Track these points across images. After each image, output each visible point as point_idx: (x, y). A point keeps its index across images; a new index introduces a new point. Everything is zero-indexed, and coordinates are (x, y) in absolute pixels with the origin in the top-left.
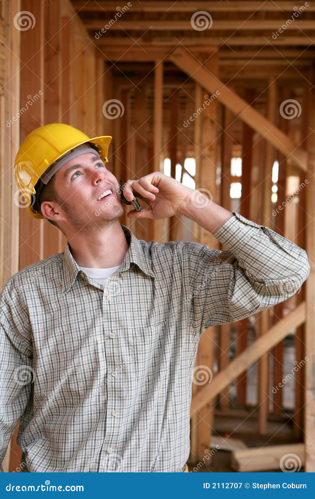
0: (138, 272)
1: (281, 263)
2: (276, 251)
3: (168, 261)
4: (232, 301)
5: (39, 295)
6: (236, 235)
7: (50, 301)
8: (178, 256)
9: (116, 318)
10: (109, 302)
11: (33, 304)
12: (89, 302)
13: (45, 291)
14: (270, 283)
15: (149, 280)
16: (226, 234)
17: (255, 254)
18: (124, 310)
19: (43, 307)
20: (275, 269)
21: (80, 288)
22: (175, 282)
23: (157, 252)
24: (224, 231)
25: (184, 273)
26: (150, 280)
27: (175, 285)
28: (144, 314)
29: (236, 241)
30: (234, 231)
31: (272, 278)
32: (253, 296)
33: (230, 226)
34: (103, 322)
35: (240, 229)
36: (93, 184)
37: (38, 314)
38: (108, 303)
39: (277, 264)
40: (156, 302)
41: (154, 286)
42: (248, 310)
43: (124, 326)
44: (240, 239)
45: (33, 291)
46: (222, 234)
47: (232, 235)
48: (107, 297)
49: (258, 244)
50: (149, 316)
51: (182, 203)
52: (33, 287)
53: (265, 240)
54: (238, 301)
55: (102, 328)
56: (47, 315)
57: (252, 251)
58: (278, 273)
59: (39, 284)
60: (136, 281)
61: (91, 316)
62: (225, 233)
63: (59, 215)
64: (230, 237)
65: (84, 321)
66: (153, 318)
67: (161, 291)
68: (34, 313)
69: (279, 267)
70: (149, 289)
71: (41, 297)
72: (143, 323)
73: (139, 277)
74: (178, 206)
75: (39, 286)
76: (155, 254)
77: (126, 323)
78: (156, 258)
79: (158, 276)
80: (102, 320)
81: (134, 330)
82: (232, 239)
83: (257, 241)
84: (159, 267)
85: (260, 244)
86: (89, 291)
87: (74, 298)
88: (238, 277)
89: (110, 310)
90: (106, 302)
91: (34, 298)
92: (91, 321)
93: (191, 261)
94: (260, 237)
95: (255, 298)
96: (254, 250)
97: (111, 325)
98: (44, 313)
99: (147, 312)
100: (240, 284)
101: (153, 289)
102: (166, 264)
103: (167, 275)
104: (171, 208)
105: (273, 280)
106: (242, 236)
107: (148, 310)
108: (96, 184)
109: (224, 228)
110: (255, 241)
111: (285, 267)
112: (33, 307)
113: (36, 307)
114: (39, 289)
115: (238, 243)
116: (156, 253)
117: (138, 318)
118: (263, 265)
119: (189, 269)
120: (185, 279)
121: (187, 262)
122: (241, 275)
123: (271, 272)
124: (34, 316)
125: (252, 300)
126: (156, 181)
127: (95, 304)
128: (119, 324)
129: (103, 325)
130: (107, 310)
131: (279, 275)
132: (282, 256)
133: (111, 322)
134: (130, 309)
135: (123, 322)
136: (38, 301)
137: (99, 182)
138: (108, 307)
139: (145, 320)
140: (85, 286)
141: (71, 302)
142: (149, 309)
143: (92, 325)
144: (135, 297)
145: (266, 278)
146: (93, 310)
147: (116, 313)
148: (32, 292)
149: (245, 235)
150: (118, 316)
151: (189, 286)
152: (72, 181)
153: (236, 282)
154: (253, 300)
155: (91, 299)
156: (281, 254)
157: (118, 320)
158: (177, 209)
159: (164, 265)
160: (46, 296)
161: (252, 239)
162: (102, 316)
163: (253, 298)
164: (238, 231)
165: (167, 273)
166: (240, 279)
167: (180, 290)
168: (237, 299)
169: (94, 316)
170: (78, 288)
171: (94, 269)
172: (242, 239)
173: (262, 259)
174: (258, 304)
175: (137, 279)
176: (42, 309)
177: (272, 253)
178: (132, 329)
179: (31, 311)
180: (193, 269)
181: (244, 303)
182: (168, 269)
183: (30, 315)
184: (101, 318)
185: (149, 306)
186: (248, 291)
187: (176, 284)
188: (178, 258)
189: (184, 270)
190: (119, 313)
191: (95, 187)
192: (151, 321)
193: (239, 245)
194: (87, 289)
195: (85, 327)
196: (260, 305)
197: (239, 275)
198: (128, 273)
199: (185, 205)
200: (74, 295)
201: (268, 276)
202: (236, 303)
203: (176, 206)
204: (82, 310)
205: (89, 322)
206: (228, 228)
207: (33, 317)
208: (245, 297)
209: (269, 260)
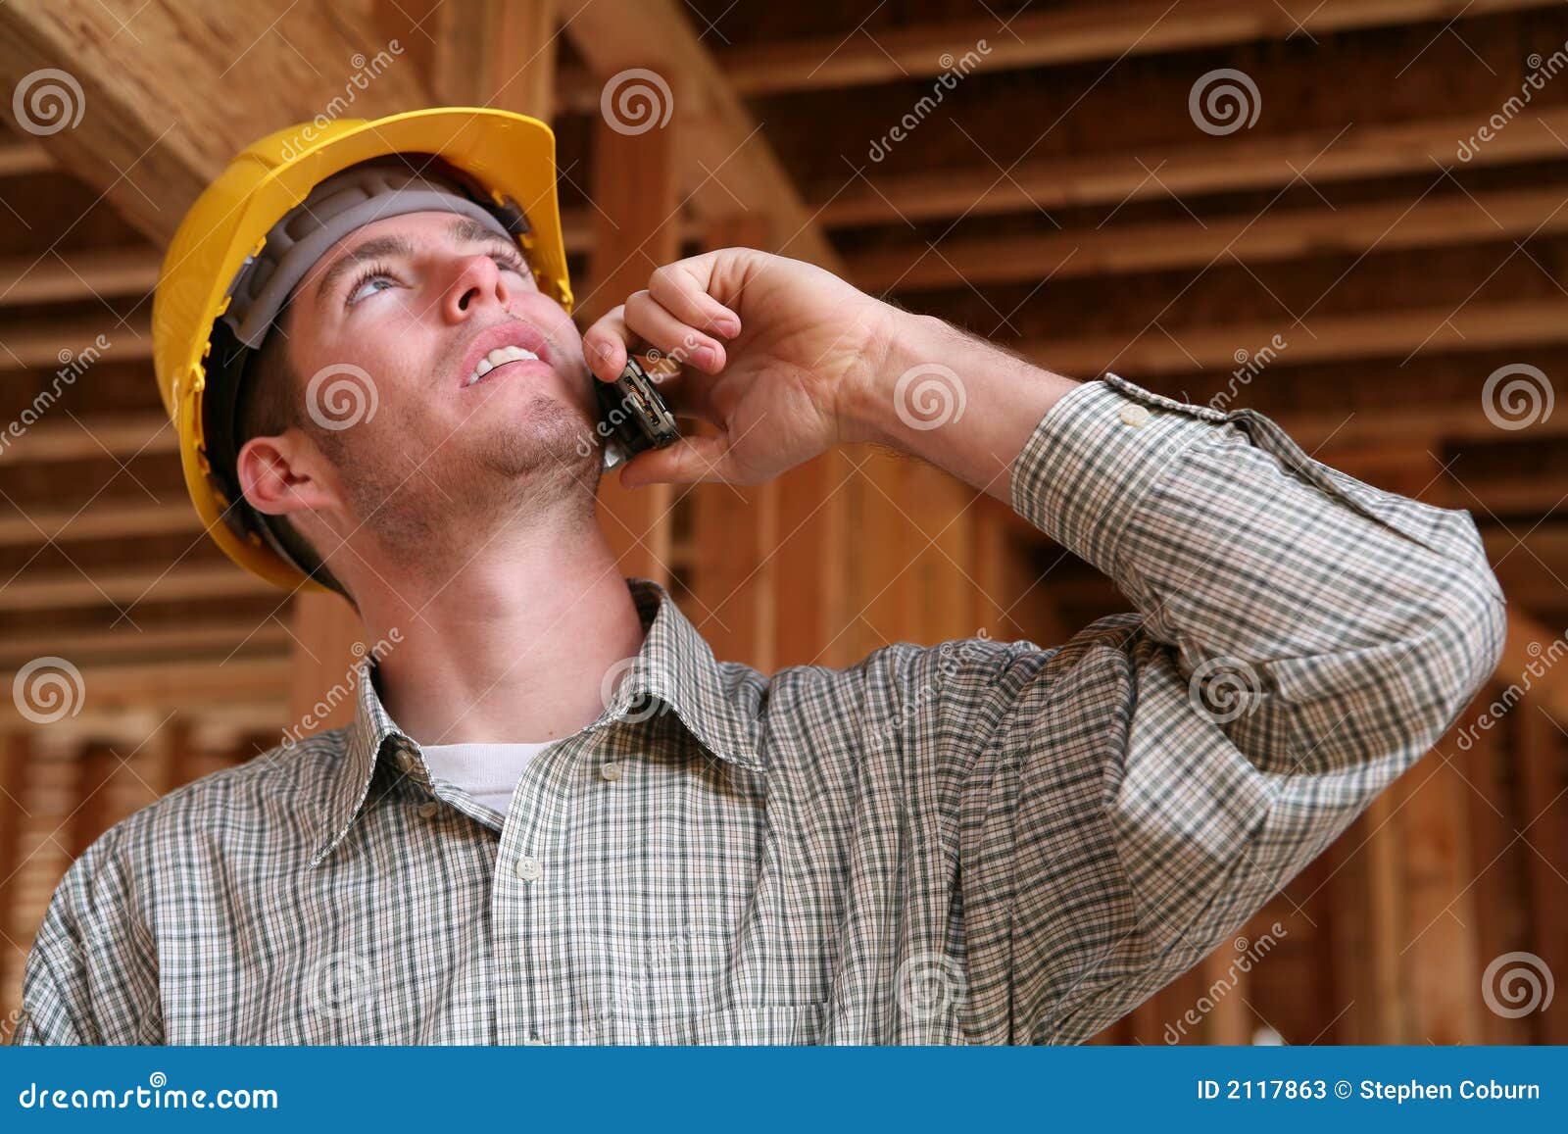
0: (689, 763)
1: (1345, 566)
2: (1313, 511)
3: (839, 716)
4: (1124, 807)
5: (217, 886)
6: (1109, 460)
7: (259, 903)
8: (887, 688)
9: (556, 963)
10: (527, 886)
11: (181, 926)
12: (434, 895)
13: (245, 862)
14: (1299, 673)
15: (743, 803)
16: (1059, 461)
17: (1211, 537)
18: (601, 926)
19: (229, 939)
20: (1317, 601)
21: (400, 833)
22: (866, 800)
23: (795, 686)
24: (1051, 450)
25: (913, 756)
26: (748, 800)
27: (868, 813)
28: (706, 949)
29: (1113, 490)
30: (1097, 442)
31: (1309, 645)
32: (1230, 771)
33: (1073, 418)
34: (490, 986)
35: (1127, 428)
36: (447, 319)
37: (203, 970)
38: (521, 893)
39: (1322, 570)
40: (767, 890)
41: (762, 825)
42: (1211, 858)
43: (598, 1003)
44: (1131, 476)
45: (190, 866)
46: (1042, 464)
47: (1089, 464)
48: (521, 865)
49: (1220, 489)
50: (729, 959)
51: (853, 367)
52: (194, 849)
53: (1253, 467)
54: (1155, 806)
55: (484, 1016)
56: (242, 974)
57: (1194, 522)
58: (1337, 618)
59: (222, 835)
60: (670, 795)
61: (438, 960)
62: (1054, 457)
63: (309, 485)
64: (1082, 475)
65: (401, 985)
66: (746, 966)
67: (798, 850)
68: (182, 964)
69: (1337, 585)
70: (738, 837)
71: (225, 892)
72: (697, 996)
73: (689, 779)
74: (835, 385)
75: (222, 845)
76: (784, 695)
77: (604, 988)
78: (787, 712)
79: (789, 782)
80: (488, 974)
81: (646, 1024)
82: (1093, 483)
83: (1215, 473)
84: (800, 748)
85: (1232, 487)
86: (438, 842)
87: (370, 881)
88: (1147, 690)
89: (528, 924)
90: (514, 886)
91: (193, 900)
92: (434, 983)
93: (948, 699)
94: (1227, 457)
95: (1239, 782)
96: (1205, 519)
97: (532, 999)
98: (230, 966)
99: (720, 941)
100: (1159, 721)
101: (758, 838)
102: (831, 730)
103: (834, 777)
104: (806, 398)
105: (1315, 659)
106: (1136, 460)
107: (726, 935)
108: (458, 312)
109: (1046, 433)
110: (1205, 476)
111: (1364, 581)
112: (182, 938)
113: (195, 937)
114: (218, 858)
115: (1124, 497)
116: (789, 690)
117: (669, 970)
118: (1252, 586)
119: (938, 736)
120: (920, 782)
121: (929, 708)
122: (1163, 680)
123: (1299, 617)
124: (182, 978)
125: (1225, 795)
126: (728, 280)
127: (462, 900)
128: (572, 996)
129: (492, 1001)
130: (514, 924)
131: (1341, 627)
132: (1346, 532)
133: (531, 982)
134: (633, 922)
135: (590, 981)
136: (207, 914)
137: (473, 303)
138: (521, 911)
139: (710, 981)
140: (423, 823)
141: (351, 901)
142: (732, 929)
143: (439, 999)
144: (659, 868)
145: (1276, 656)
146: (449, 929)
147: (555, 934)
148: (184, 870)
149: (1151, 452)
150: (569, 950)
151: (938, 817)
152: (351, 313)
153: (1139, 712)
154: (1231, 791)
155: (445, 877)
156: (1342, 524)
157: (564, 971)
158: (836, 403)
159: (821, 735)
160: (245, 883)
161: (1190, 470)
162: (488, 956)
163: (1231, 780)
164: (1118, 438)
165: (833, 769)
166: (1155, 699)
167: (890, 839)
168: (1145, 795)
169: (451, 957)
170: (388, 836)
171: (472, 745)
172: (1142, 474)
173: (1245, 557)
174: (1260, 813)
175: (677, 789)
176: (222, 948)
177: (1293, 520)
178: (639, 1019)
179: (169, 954)
180: (957, 731)
181: (1188, 815)
182: (838, 752)
183: (162, 972)
184: (482, 963)
185: (731, 917)
186: (1200, 749)
187: (873, 808)
188: (889, 697)
189: (912, 741)
190: (574, 938)
191: (455, 329)
192: (735, 984)
193: (1126, 506)
194: (431, 833)
195: (403, 1013)
196: (1271, 816)
197: (1153, 679)
198: (639, 765)
199: (865, 375)
200: (370, 871)
201: (1284, 642)
202: (1143, 819)
203: (827, 387)
204: (397, 931)
205: (427, 989)
206: (1066, 428)
207: (176, 984)
208: (1189, 782)
209: (1280, 558)
